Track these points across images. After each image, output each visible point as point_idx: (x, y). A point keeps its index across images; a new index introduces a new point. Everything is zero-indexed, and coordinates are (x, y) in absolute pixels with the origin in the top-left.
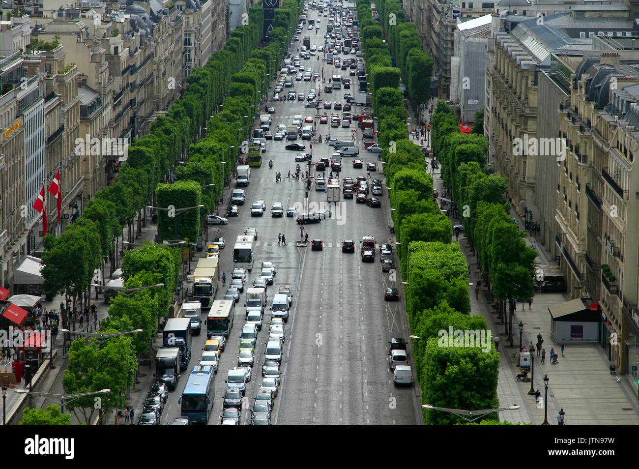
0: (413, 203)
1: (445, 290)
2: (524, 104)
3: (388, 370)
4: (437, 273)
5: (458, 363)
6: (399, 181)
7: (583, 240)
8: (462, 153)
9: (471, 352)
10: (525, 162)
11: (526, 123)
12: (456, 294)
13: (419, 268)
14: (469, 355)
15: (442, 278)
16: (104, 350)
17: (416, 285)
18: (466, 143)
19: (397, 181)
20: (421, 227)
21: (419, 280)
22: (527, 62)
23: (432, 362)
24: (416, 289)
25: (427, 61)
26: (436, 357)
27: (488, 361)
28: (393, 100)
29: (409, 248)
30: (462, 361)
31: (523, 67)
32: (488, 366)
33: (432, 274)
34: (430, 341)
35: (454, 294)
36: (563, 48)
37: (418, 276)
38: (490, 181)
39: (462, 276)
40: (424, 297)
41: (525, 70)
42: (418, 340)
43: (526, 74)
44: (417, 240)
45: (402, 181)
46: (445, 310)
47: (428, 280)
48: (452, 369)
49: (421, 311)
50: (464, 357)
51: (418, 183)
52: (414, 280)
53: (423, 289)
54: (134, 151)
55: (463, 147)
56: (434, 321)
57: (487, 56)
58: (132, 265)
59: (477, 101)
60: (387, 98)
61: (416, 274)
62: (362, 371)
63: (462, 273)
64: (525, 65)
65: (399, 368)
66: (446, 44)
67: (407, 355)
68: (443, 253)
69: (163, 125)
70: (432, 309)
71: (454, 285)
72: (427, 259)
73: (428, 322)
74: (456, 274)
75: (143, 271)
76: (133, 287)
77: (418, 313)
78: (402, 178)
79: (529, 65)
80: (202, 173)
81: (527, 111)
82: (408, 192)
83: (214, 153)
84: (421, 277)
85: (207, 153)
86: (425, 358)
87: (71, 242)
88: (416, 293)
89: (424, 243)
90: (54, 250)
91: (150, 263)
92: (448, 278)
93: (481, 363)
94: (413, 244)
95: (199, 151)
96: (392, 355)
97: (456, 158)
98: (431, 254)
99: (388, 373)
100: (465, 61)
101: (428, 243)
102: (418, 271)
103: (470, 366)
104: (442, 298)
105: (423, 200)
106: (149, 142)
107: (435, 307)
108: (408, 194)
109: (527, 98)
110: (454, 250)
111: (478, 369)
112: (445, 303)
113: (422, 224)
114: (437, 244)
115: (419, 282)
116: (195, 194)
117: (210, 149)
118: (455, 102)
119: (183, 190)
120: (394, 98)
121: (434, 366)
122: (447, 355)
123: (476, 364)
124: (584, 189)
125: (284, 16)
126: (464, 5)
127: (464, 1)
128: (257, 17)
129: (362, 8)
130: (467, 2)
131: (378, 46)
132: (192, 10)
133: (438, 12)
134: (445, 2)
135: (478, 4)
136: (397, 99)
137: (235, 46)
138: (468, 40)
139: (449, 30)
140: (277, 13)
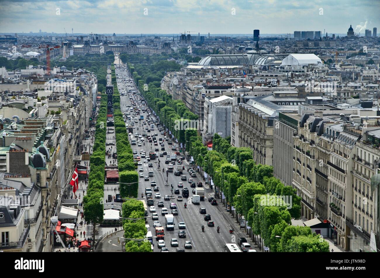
0: (236, 178)
1: (280, 215)
2: (264, 134)
4: (276, 208)
5: (311, 247)
6: (225, 169)
7: (313, 192)
8: (243, 156)
9: (316, 242)
10: (265, 159)
11: (265, 142)
14: (315, 244)
15: (278, 210)
16: (142, 246)
18: (244, 151)
19: (223, 168)
20: (252, 188)
21: (269, 211)
22: (265, 116)
24: (268, 216)
25: (196, 116)
26: (301, 245)
27: (324, 246)
28: (193, 133)
29: (255, 197)
31: (263, 118)
35: (285, 217)
36: (280, 109)
38: (266, 168)
40: (272, 219)
41: (264, 119)
43: (264, 121)
45: (226, 169)
47: (273, 211)
48: (310, 250)
50: (314, 245)
51: (233, 169)
53: (271, 215)
54: (96, 158)
55: (243, 153)
57: (232, 113)
58: (128, 208)
59: (222, 133)
60: (191, 132)
61: (267, 209)
64: (264, 117)
66: (199, 109)
69: (99, 146)
70: (278, 224)
71: (284, 213)
75: (135, 211)
76: (135, 218)
78: (226, 167)
79: (265, 117)
80: (130, 167)
81: (266, 137)
82: (233, 173)
83: (130, 158)
85: (127, 158)
87: (97, 199)
90: (89, 203)
91: (136, 207)
92: (280, 210)
95: (123, 157)
96: (243, 245)
97: (240, 158)
100: (216, 116)
102: (267, 207)
103: (317, 248)
104: (281, 219)
105: (241, 176)
106: (100, 154)
109: (265, 131)
111: (321, 249)
113: (252, 187)
115: (269, 213)
116: (137, 176)
117: (128, 156)
118: (211, 134)
119: (132, 175)
120: (194, 132)
122: (306, 244)
123: (319, 247)
124: (314, 170)
125: (118, 97)
126: (206, 92)
127: (206, 90)
128: (106, 98)
129: (149, 94)
130: (208, 90)
131: (170, 110)
132: (86, 96)
133: (190, 95)
134: (194, 91)
135: (213, 91)
136: (195, 133)
137: (104, 111)
138: (217, 107)
139: (200, 103)
140: (114, 96)
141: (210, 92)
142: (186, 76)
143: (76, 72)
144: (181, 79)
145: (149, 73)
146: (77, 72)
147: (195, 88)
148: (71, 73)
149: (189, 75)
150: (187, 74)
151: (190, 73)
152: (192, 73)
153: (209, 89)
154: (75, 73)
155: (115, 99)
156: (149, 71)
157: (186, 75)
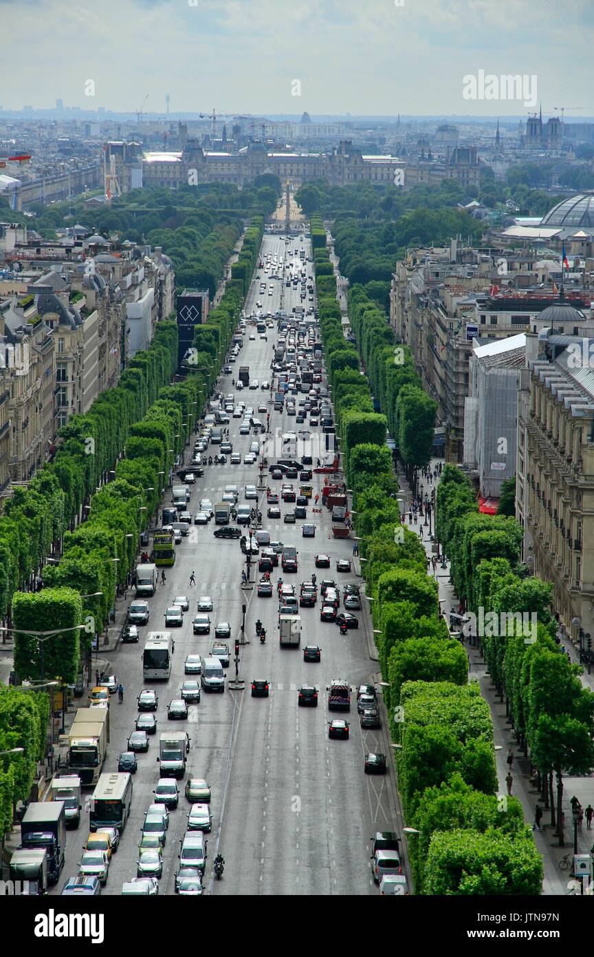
1: (458, 756)
2: (576, 470)
3: (371, 882)
4: (445, 730)
5: (478, 871)
6: (386, 588)
8: (481, 545)
9: (499, 854)
11: (579, 499)
12: (475, 763)
13: (418, 722)
14: (496, 859)
15: (454, 738)
17: (412, 749)
18: (488, 528)
19: (383, 587)
20: (420, 658)
21: (417, 740)
22: (581, 407)
23: (438, 870)
24: (414, 755)
25: (428, 404)
26: (445, 861)
27: (524, 868)
28: (376, 463)
29: (403, 691)
30: (486, 868)
31: (575, 414)
32: (525, 876)
33: (437, 732)
34: (436, 837)
35: (472, 763)
37: (416, 735)
38: (525, 588)
39: (483, 734)
40: (426, 768)
41: (577, 418)
42: (416, 835)
43: (579, 424)
44: (414, 679)
45: (390, 588)
46: (457, 788)
47: (431, 741)
48: (470, 882)
49: (422, 789)
50: (488, 862)
51: (416, 590)
52: (411, 742)
53: (424, 755)
55: (484, 535)
56: (442, 805)
57: (520, 396)
59: (504, 465)
60: (367, 460)
61: (413, 732)
62: (331, 884)
63: (485, 730)
64: (578, 410)
65: (387, 879)
66: (458, 378)
67: (400, 858)
68: (453, 699)
69: (23, 502)
70: (438, 786)
71: (472, 748)
72: (429, 709)
73: (433, 807)
74: (475, 732)
77: (417, 793)
78: (391, 583)
79: (583, 410)
80: (83, 575)
81: (582, 480)
82: (400, 604)
83: (102, 545)
84: (421, 736)
85: (91, 545)
86: (428, 864)
88: (413, 762)
89: (425, 684)
92: (462, 738)
93: (514, 872)
94: (408, 685)
95: (78, 541)
96: (376, 859)
97: (474, 552)
98: (436, 702)
99: (370, 886)
100: (487, 403)
101: (431, 684)
102: (416, 727)
103: (497, 876)
104: (454, 769)
105: (424, 617)
107: (443, 784)
108: (400, 607)
109: (580, 461)
110: (472, 695)
111: (510, 881)
112: (457, 778)
113: (422, 655)
114: (446, 685)
115: (418, 745)
116: (73, 608)
117: (96, 539)
118: (471, 466)
119: (53, 603)
120: (378, 460)
121: (440, 876)
122: (461, 859)
123: (506, 873)
125: (209, 335)
126: (483, 319)
127: (483, 313)
128: (168, 337)
129: (328, 323)
130: (489, 315)
131: (353, 381)
132: (69, 328)
133: (444, 330)
134: (455, 316)
135: (505, 317)
136: (383, 462)
137: (134, 381)
138: (491, 372)
139: (462, 357)
140: (199, 331)
141: (494, 320)
142: (453, 263)
143: (79, 245)
144: (437, 274)
145: (367, 253)
146: (85, 245)
147: (458, 304)
148: (64, 250)
149: (468, 258)
150: (460, 256)
151: (470, 252)
152: (475, 252)
153: (491, 309)
154: (78, 249)
155: (199, 339)
156: (370, 246)
157: (454, 258)
